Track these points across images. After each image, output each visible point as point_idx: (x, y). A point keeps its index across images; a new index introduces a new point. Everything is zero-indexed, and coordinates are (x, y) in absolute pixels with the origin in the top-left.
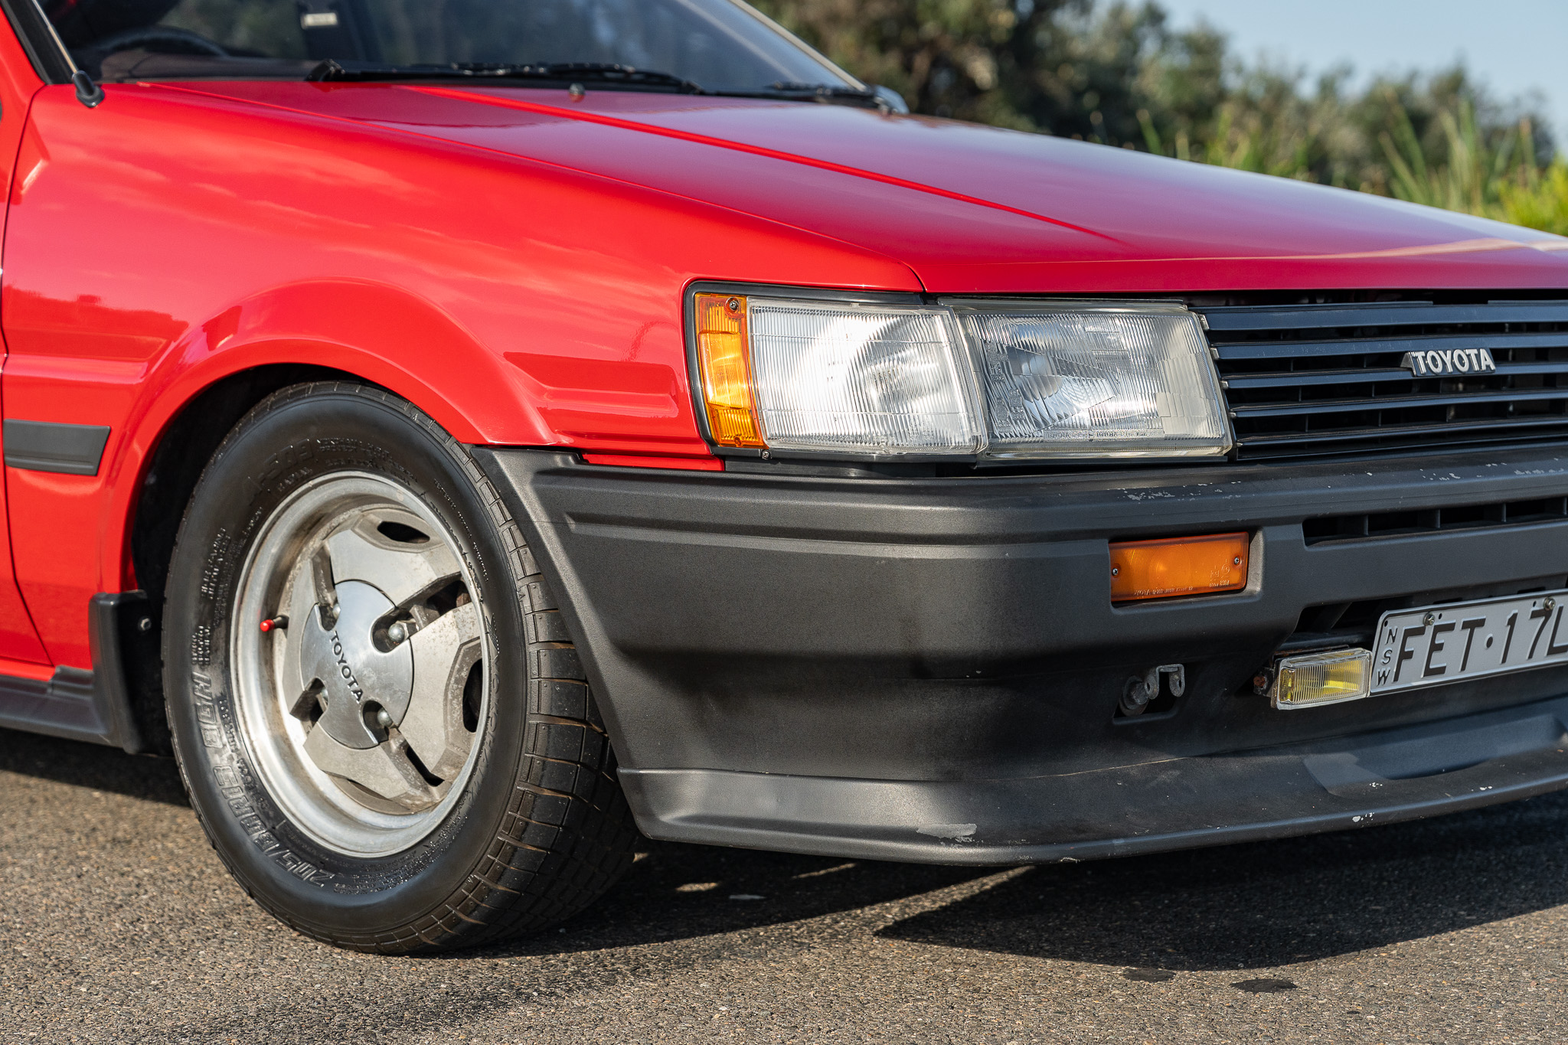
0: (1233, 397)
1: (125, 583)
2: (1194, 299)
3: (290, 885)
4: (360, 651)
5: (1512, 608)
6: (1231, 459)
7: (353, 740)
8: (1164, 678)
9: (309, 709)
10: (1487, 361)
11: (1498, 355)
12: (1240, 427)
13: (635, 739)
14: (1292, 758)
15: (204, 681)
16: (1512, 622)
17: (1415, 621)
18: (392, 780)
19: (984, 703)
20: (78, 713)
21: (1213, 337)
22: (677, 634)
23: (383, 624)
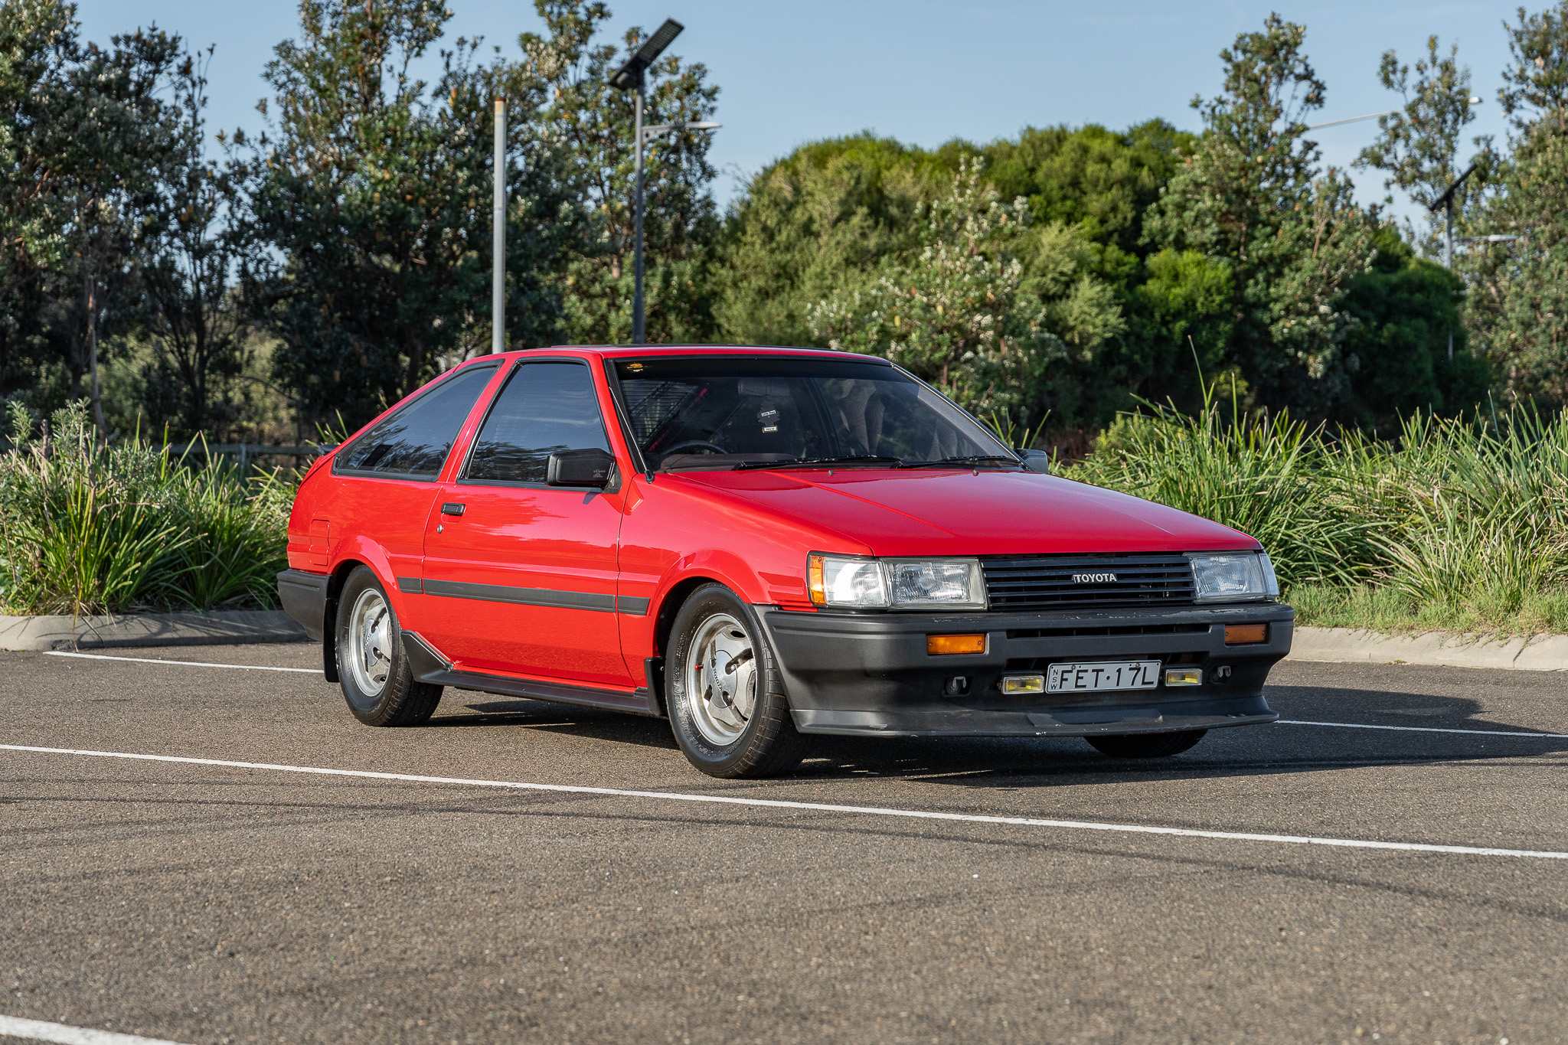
0: (990, 590)
1: (654, 653)
2: (981, 558)
3: (700, 756)
4: (721, 674)
5: (1119, 666)
6: (989, 610)
7: (721, 706)
8: (960, 682)
9: (708, 696)
10: (1113, 578)
11: (1118, 576)
12: (992, 600)
13: (794, 700)
14: (1022, 714)
15: (678, 687)
16: (1119, 671)
17: (1069, 668)
18: (732, 719)
19: (890, 686)
20: (642, 703)
21: (984, 570)
22: (803, 665)
23: (729, 665)
